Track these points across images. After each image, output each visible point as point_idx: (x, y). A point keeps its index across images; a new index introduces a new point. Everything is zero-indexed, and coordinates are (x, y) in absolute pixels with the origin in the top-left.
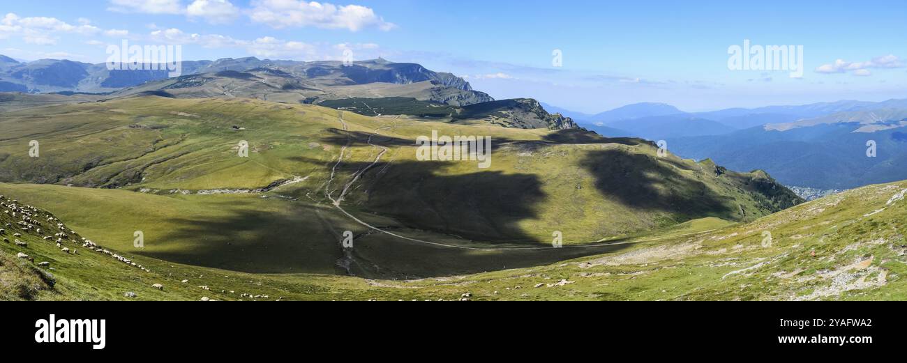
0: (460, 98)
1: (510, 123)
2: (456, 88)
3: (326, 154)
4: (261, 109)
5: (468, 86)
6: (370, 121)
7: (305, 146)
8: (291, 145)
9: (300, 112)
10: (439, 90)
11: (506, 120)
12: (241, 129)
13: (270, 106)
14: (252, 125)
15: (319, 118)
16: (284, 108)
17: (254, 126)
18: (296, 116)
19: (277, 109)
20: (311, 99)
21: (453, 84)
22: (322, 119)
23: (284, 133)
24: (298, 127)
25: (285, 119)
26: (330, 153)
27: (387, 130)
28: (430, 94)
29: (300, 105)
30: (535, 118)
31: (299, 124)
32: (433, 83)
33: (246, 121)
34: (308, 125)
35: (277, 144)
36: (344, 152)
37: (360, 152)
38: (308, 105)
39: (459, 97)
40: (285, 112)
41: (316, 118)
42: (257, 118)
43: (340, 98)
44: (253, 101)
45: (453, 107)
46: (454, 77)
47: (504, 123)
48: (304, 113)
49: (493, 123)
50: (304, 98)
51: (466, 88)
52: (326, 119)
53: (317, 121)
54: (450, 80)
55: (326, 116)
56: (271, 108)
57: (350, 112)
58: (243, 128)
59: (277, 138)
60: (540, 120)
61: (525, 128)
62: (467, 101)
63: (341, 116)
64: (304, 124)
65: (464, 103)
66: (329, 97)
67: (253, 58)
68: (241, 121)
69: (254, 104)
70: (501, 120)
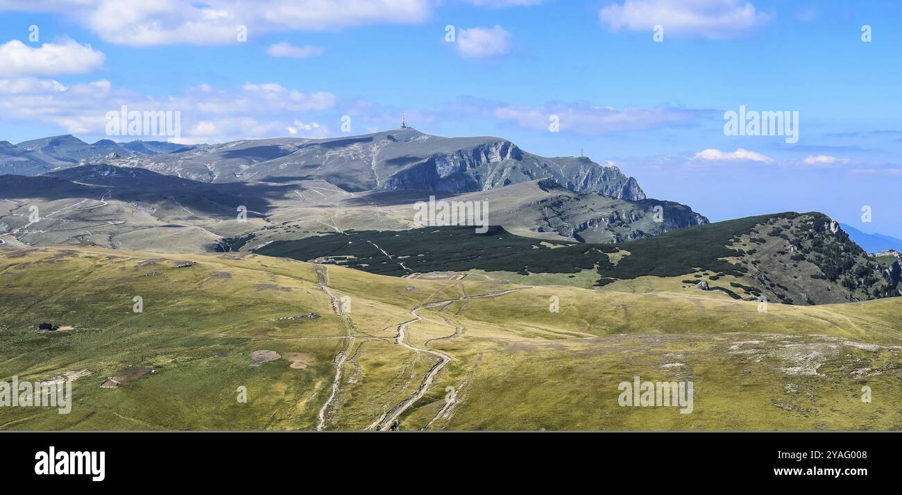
0: (615, 220)
1: (748, 290)
2: (601, 194)
3: (296, 379)
4: (111, 272)
5: (634, 190)
6: (397, 290)
7: (241, 362)
8: (204, 363)
9: (218, 275)
10: (558, 203)
11: (739, 281)
12: (62, 329)
13: (131, 264)
14: (92, 316)
15: (270, 286)
16: (171, 265)
17: (97, 318)
18: (208, 287)
19: (153, 269)
20: (237, 239)
21: (593, 187)
22: (275, 287)
23: (183, 331)
24: (215, 314)
25: (180, 294)
26: (308, 374)
27: (441, 309)
28: (539, 214)
29: (213, 256)
30: (813, 277)
31: (217, 305)
32: (544, 186)
33: (73, 307)
34: (243, 306)
35: (163, 360)
36: (343, 370)
37: (384, 369)
38: (231, 254)
39: (612, 220)
40: (176, 277)
41: (261, 287)
42: (102, 297)
43: (310, 235)
44: (85, 252)
45: (602, 247)
46: (595, 169)
47: (734, 290)
48: (228, 275)
49: (707, 288)
50: (217, 238)
51: (627, 192)
52: (288, 289)
53: (264, 294)
54: (584, 173)
55: (284, 282)
56: (136, 269)
57: (343, 269)
58: (69, 328)
59: (163, 345)
60: (827, 284)
61: (789, 302)
62: (635, 227)
63: (322, 279)
64: (229, 304)
65: (627, 234)
66: (282, 234)
67: (68, 140)
68: (59, 308)
69: (91, 263)
70: (726, 281)
